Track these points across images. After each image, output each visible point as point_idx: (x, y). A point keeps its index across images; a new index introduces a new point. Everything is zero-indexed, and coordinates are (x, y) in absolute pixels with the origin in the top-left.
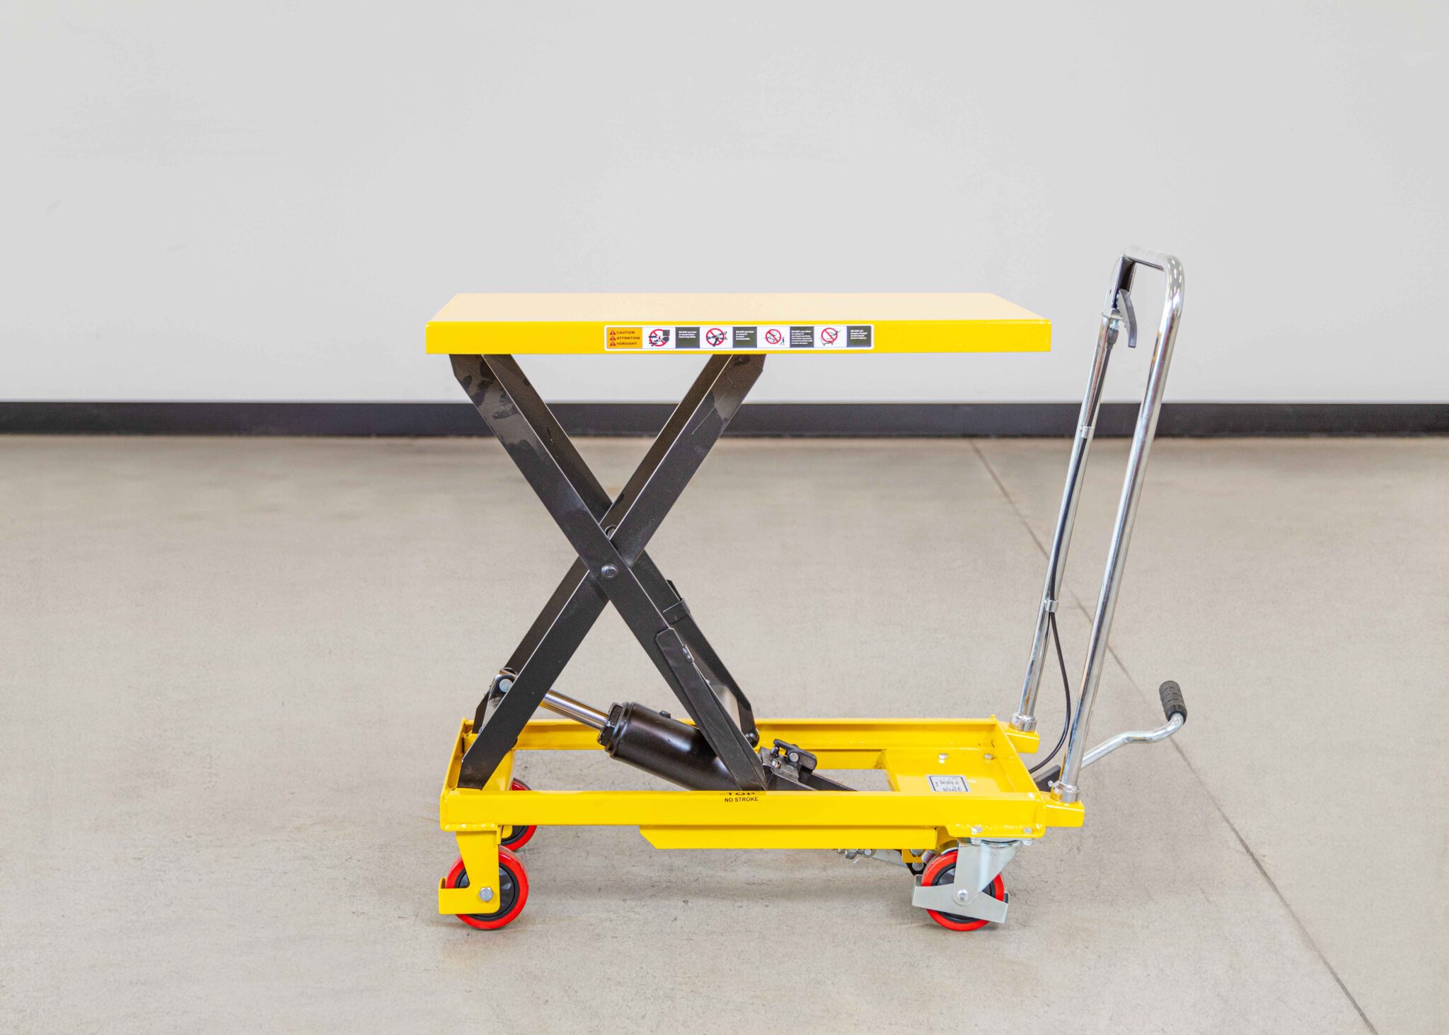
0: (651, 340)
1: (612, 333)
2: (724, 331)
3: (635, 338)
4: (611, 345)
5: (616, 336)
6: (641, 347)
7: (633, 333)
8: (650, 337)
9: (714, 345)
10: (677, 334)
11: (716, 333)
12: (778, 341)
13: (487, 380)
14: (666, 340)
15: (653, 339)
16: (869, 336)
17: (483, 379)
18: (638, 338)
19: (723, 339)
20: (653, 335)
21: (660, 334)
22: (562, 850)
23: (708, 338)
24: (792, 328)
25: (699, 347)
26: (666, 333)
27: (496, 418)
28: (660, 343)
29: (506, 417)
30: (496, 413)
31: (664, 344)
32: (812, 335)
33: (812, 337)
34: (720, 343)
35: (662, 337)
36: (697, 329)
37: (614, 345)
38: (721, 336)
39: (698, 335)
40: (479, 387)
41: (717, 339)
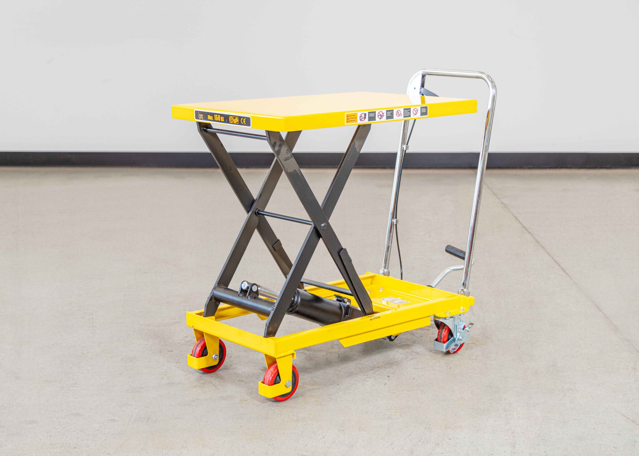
0: (360, 119)
1: (348, 116)
2: (383, 113)
3: (355, 118)
4: (347, 122)
5: (349, 118)
6: (357, 122)
7: (354, 116)
8: (360, 117)
9: (380, 119)
10: (369, 115)
11: (381, 113)
12: (400, 115)
13: (282, 143)
14: (365, 118)
15: (361, 118)
16: (427, 111)
17: (281, 143)
18: (356, 118)
19: (383, 116)
20: (361, 116)
21: (363, 115)
22: (327, 353)
23: (378, 116)
24: (405, 109)
25: (375, 120)
26: (365, 115)
27: (285, 160)
28: (363, 120)
29: (288, 160)
30: (285, 158)
31: (364, 120)
32: (410, 111)
33: (410, 113)
34: (382, 117)
35: (364, 117)
36: (375, 112)
37: (348, 122)
38: (382, 115)
39: (375, 115)
40: (279, 146)
41: (381, 116)
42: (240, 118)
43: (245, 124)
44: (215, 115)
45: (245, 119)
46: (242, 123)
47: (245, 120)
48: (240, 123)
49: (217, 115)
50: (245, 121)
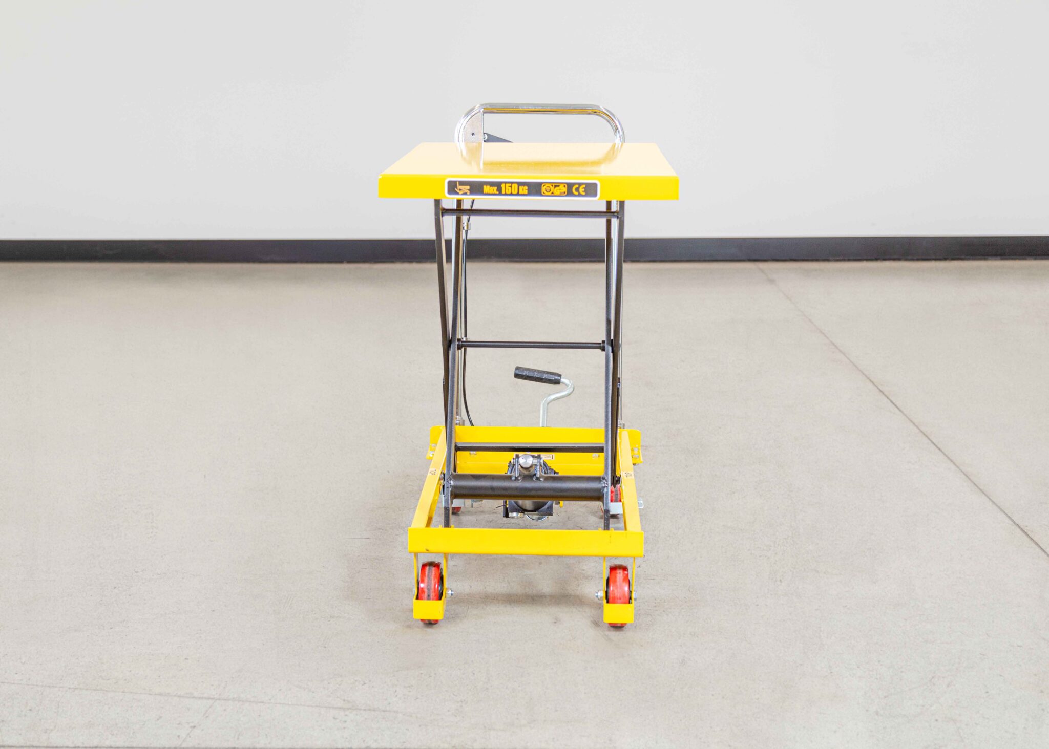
42: (570, 186)
43: (584, 194)
44: (503, 186)
45: (584, 186)
46: (577, 193)
47: (583, 188)
48: (570, 193)
49: (510, 185)
50: (583, 190)
